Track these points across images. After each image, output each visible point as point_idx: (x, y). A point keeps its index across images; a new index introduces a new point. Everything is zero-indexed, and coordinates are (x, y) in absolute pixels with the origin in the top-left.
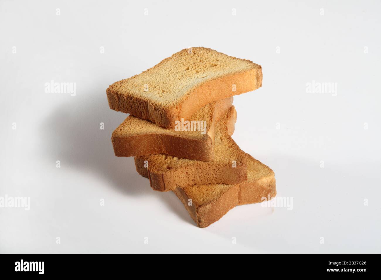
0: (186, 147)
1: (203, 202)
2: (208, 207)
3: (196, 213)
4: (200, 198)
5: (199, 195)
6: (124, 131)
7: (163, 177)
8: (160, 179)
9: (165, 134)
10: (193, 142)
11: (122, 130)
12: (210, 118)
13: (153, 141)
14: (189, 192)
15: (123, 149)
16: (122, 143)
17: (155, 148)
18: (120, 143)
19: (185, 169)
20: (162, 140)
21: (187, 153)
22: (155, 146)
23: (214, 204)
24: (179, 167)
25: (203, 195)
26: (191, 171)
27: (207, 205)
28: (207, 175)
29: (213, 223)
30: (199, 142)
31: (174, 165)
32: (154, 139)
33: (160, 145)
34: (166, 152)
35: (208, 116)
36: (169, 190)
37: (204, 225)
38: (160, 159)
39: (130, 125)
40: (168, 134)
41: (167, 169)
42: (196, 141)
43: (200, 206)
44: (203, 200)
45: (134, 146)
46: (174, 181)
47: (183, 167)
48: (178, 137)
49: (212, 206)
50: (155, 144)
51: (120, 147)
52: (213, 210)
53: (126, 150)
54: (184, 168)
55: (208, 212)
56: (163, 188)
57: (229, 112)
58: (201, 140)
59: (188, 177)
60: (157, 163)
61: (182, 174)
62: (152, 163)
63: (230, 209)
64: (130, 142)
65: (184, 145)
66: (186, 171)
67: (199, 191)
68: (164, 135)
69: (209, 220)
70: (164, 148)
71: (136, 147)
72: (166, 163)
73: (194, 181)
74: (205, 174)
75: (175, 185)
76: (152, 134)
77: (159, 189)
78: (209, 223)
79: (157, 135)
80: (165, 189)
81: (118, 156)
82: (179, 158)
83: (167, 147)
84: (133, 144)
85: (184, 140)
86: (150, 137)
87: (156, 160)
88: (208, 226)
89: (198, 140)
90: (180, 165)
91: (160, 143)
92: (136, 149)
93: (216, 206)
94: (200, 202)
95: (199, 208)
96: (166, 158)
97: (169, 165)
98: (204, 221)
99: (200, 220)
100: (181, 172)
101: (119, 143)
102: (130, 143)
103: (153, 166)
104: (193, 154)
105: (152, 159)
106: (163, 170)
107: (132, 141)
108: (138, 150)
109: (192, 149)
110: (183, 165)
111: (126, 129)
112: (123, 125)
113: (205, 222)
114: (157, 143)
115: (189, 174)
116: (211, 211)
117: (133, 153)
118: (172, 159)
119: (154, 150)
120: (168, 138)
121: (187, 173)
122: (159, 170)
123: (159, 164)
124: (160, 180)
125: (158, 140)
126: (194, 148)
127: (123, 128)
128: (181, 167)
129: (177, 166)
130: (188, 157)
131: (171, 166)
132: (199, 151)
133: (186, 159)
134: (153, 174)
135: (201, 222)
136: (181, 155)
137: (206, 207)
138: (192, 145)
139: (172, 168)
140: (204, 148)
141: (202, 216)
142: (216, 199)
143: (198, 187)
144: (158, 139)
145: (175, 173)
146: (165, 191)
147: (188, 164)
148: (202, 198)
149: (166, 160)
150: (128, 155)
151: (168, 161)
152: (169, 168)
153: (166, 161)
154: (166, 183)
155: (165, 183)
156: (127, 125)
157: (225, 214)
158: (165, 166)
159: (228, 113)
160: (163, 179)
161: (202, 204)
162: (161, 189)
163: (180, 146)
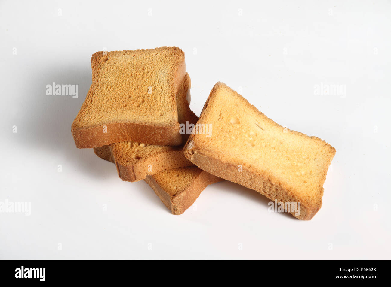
0: (153, 134)
1: (177, 190)
2: (183, 195)
3: (171, 202)
4: (173, 186)
5: (171, 182)
6: (84, 122)
7: (133, 169)
8: (130, 170)
9: (130, 123)
10: (160, 129)
11: (82, 121)
12: (172, 98)
13: (117, 131)
14: (160, 180)
15: (85, 141)
16: (84, 136)
17: (119, 137)
18: (82, 136)
19: (155, 158)
20: (126, 128)
21: (154, 140)
22: (119, 135)
23: (189, 191)
24: (148, 156)
25: (175, 182)
26: (161, 158)
27: (182, 193)
28: (177, 160)
29: (188, 208)
30: (168, 129)
31: (143, 154)
32: (118, 128)
33: (124, 133)
34: (131, 140)
35: (170, 95)
36: (140, 179)
37: (179, 213)
38: (126, 148)
39: (88, 114)
40: (132, 122)
41: (137, 159)
42: (163, 128)
43: (175, 195)
44: (177, 188)
45: (97, 137)
46: (145, 170)
47: (152, 156)
48: (144, 125)
49: (187, 193)
50: (119, 133)
51: (82, 139)
52: (187, 197)
53: (88, 141)
54: (154, 155)
55: (183, 200)
56: (134, 179)
57: (185, 82)
58: (169, 126)
59: (158, 164)
60: (124, 153)
61: (152, 162)
62: (118, 153)
63: (202, 191)
64: (92, 133)
65: (151, 132)
66: (156, 159)
67: (170, 178)
68: (128, 124)
69: (184, 206)
70: (129, 136)
71: (99, 138)
72: (133, 152)
73: (164, 167)
74: (176, 159)
75: (146, 174)
76: (115, 124)
77: (129, 179)
78: (184, 210)
79: (120, 124)
80: (135, 179)
81: (80, 148)
82: (146, 145)
83: (132, 134)
84: (95, 136)
85: (151, 127)
86: (113, 127)
87: (122, 149)
88: (183, 212)
89: (166, 127)
90: (149, 153)
91: (124, 132)
92: (99, 139)
93: (190, 193)
94: (174, 190)
95: (174, 197)
96: (132, 146)
97: (137, 154)
98: (179, 208)
99: (175, 208)
100: (151, 161)
101: (80, 136)
102: (92, 135)
103: (121, 157)
104: (161, 141)
105: (117, 149)
106: (132, 160)
107: (94, 132)
108: (101, 140)
109: (160, 135)
110: (152, 153)
111: (85, 119)
112: (81, 115)
113: (180, 210)
114: (122, 131)
115: (158, 161)
116: (185, 198)
117: (96, 144)
118: (138, 146)
119: (118, 138)
120: (133, 126)
121: (157, 160)
122: (128, 161)
123: (126, 154)
124: (130, 172)
125: (122, 129)
126: (161, 135)
127: (82, 118)
128: (150, 155)
129: (146, 154)
130: (156, 143)
131: (139, 156)
132: (168, 137)
133: (153, 145)
134: (122, 166)
135: (177, 210)
136: (148, 142)
137: (181, 195)
138: (159, 132)
139: (141, 158)
140: (172, 134)
141: (178, 205)
142: (190, 185)
143: (168, 173)
144: (122, 127)
145: (145, 162)
146: (136, 181)
147: (156, 152)
148: (175, 185)
149: (133, 148)
150: (91, 146)
151: (134, 149)
152: (138, 158)
153: (133, 150)
154: (137, 174)
155: (135, 174)
156: (85, 115)
157: (198, 197)
158: (134, 156)
159: (184, 84)
160: (133, 170)
161: (176, 192)
162: (131, 180)
163: (146, 133)
